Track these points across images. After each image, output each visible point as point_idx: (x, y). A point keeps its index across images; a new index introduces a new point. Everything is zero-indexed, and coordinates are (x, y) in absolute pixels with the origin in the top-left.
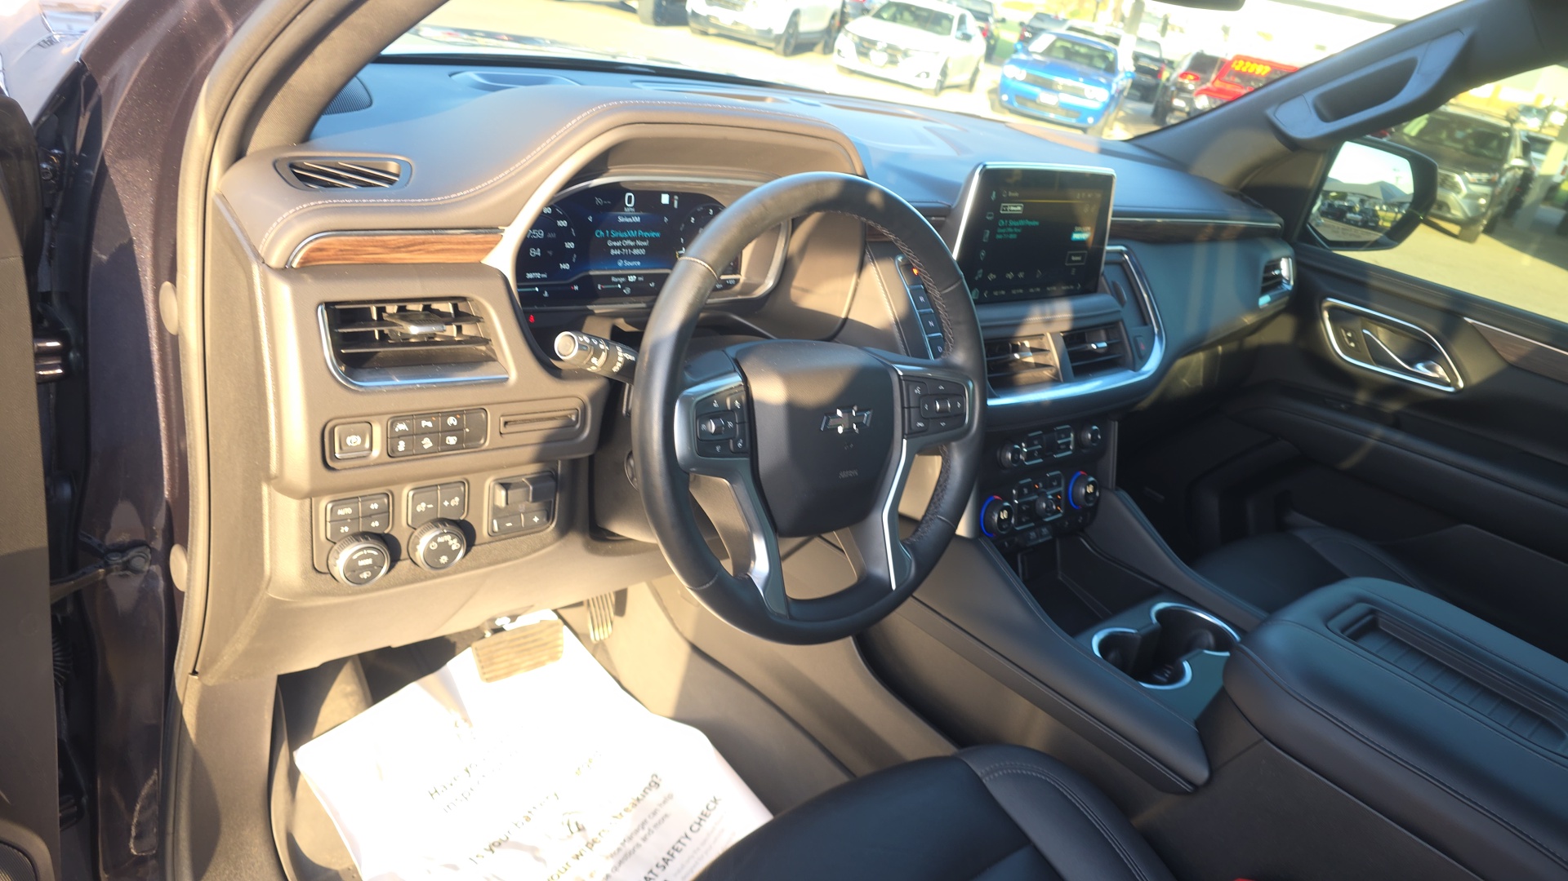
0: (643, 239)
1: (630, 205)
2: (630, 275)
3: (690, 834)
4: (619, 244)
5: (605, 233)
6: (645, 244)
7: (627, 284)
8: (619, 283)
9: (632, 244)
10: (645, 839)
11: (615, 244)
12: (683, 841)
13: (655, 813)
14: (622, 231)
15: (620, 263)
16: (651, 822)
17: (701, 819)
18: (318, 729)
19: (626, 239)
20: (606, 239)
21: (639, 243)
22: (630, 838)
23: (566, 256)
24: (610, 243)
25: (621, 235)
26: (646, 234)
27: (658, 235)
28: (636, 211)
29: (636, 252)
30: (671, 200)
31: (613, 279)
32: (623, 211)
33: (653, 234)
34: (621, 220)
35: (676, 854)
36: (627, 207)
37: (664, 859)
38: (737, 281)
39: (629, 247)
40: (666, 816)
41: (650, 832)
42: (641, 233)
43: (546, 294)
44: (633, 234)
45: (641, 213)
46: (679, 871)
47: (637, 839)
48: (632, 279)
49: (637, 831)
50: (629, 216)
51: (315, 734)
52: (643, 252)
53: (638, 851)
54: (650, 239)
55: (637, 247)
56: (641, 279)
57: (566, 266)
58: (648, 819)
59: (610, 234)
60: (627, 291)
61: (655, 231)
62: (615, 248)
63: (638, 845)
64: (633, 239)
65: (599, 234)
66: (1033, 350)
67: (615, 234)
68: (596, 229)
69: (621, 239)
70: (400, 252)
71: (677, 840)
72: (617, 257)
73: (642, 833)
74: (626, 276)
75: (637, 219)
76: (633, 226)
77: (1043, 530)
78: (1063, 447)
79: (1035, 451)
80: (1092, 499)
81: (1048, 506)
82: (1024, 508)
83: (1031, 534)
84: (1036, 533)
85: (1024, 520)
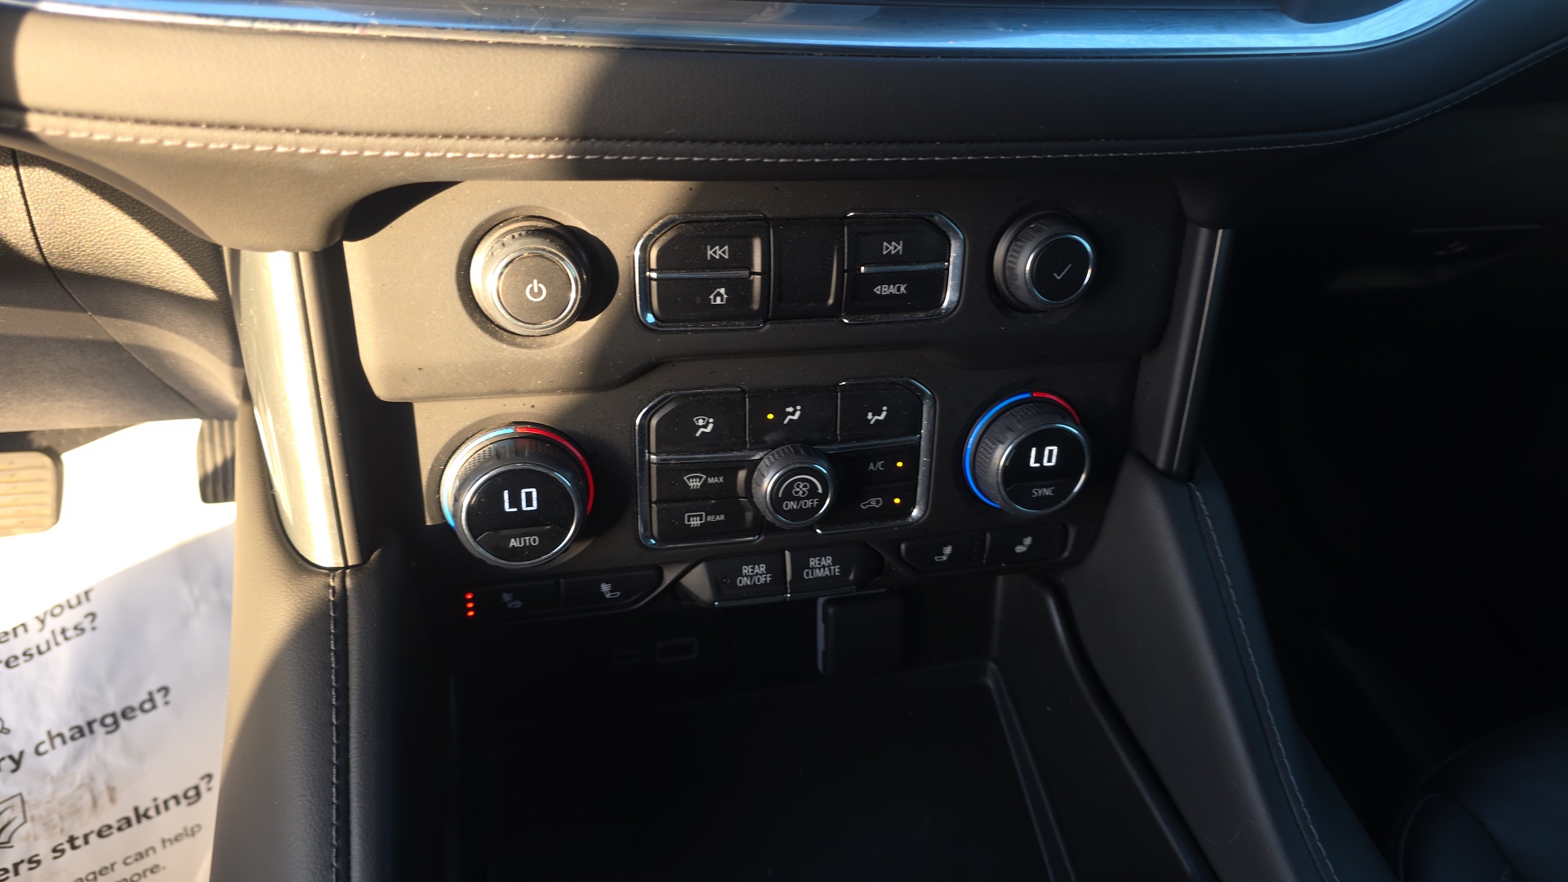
13: (140, 856)
77: (813, 562)
78: (892, 290)
79: (711, 285)
80: (1047, 492)
81: (788, 495)
82: (695, 484)
83: (746, 570)
84: (777, 570)
85: (695, 522)
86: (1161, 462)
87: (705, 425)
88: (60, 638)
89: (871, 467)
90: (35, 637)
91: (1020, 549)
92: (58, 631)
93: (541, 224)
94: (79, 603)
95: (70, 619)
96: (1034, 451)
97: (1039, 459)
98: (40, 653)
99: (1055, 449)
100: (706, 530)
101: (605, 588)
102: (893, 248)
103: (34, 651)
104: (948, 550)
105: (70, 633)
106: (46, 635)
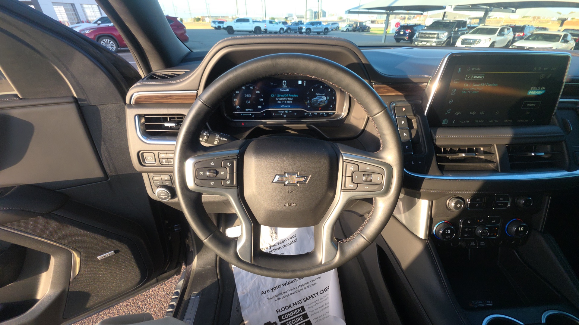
0: (291, 97)
1: (285, 85)
2: (286, 110)
3: (319, 294)
4: (281, 99)
5: (275, 96)
6: (292, 99)
7: (285, 113)
8: (281, 113)
9: (286, 99)
10: (305, 288)
11: (279, 99)
12: (316, 295)
13: (313, 281)
14: (282, 95)
15: (282, 106)
16: (310, 284)
17: (325, 290)
18: (235, 225)
19: (284, 97)
20: (275, 97)
21: (289, 99)
22: (302, 286)
23: (260, 103)
24: (277, 99)
25: (281, 96)
26: (292, 96)
27: (297, 96)
28: (287, 87)
29: (288, 102)
30: (303, 83)
31: (279, 112)
32: (282, 87)
33: (295, 96)
34: (281, 90)
35: (311, 298)
36: (284, 86)
37: (307, 298)
38: (334, 113)
39: (285, 100)
40: (316, 283)
41: (308, 287)
42: (290, 95)
43: (253, 116)
44: (287, 96)
45: (290, 88)
46: (309, 305)
47: (303, 287)
48: (287, 112)
49: (304, 284)
50: (284, 89)
51: (233, 226)
52: (291, 102)
53: (301, 292)
54: (294, 97)
55: (288, 100)
56: (290, 112)
57: (260, 107)
58: (310, 282)
59: (277, 96)
60: (285, 116)
61: (296, 95)
62: (279, 101)
63: (302, 289)
64: (286, 97)
65: (272, 96)
66: (485, 153)
67: (279, 96)
68: (271, 94)
69: (282, 97)
70: (164, 99)
71: (314, 294)
72: (280, 104)
73: (306, 286)
74: (284, 111)
75: (288, 90)
76: (286, 93)
77: (481, 242)
78: (501, 205)
79: (476, 204)
80: (522, 234)
81: (483, 233)
82: (467, 230)
83: (471, 243)
84: (475, 243)
85: (466, 236)
86: (540, 230)
87: (469, 222)
88: (292, 243)
89: (492, 229)
90: (288, 242)
91: (512, 242)
92: (292, 241)
93: (456, 197)
94: (294, 237)
95: (293, 239)
96: (520, 228)
97: (520, 229)
98: (289, 245)
99: (523, 228)
100: (467, 237)
101: (451, 244)
102: (501, 199)
103: (288, 244)
104: (501, 242)
105: (294, 242)
106: (290, 242)
